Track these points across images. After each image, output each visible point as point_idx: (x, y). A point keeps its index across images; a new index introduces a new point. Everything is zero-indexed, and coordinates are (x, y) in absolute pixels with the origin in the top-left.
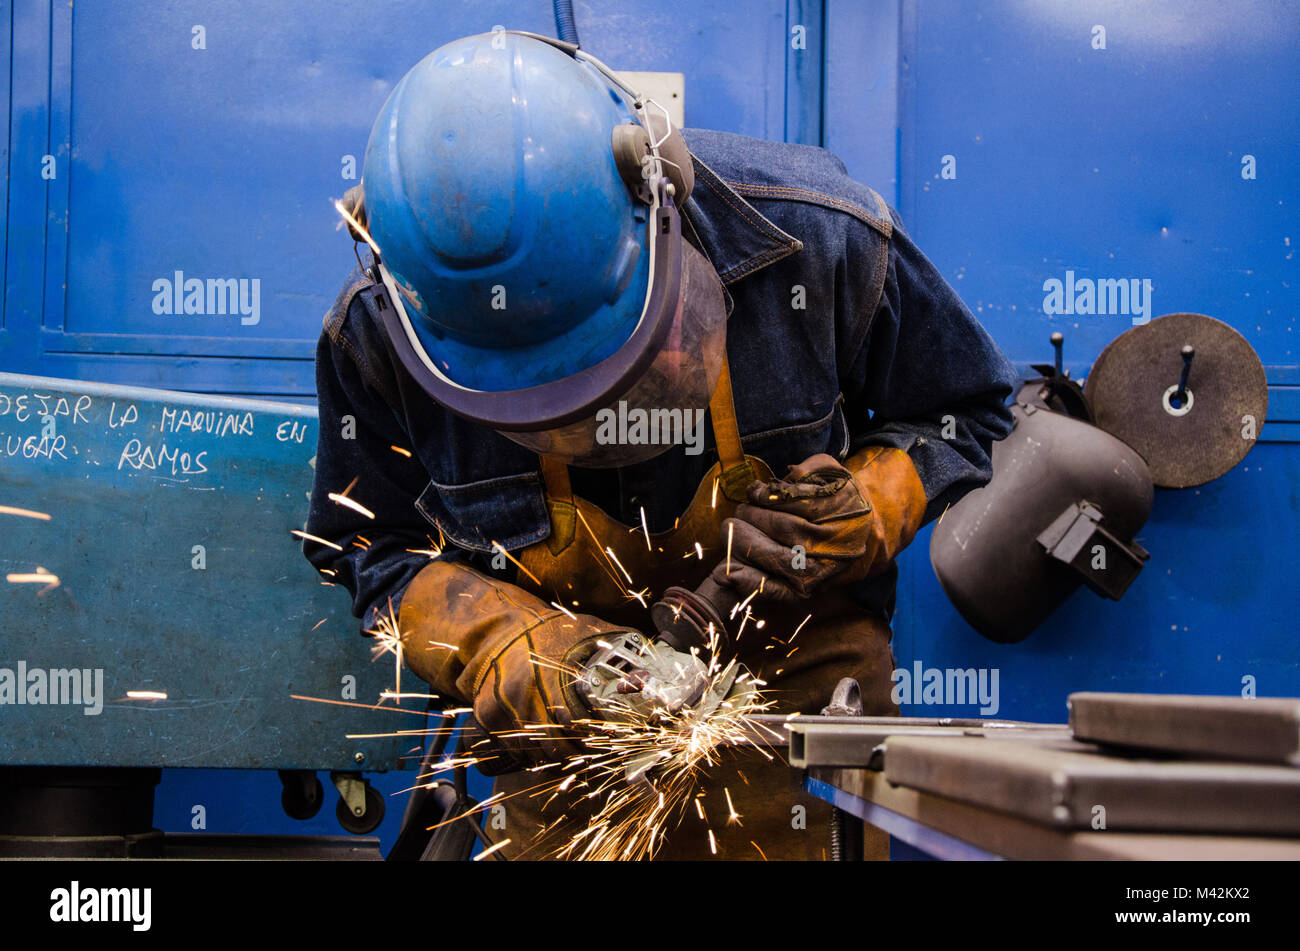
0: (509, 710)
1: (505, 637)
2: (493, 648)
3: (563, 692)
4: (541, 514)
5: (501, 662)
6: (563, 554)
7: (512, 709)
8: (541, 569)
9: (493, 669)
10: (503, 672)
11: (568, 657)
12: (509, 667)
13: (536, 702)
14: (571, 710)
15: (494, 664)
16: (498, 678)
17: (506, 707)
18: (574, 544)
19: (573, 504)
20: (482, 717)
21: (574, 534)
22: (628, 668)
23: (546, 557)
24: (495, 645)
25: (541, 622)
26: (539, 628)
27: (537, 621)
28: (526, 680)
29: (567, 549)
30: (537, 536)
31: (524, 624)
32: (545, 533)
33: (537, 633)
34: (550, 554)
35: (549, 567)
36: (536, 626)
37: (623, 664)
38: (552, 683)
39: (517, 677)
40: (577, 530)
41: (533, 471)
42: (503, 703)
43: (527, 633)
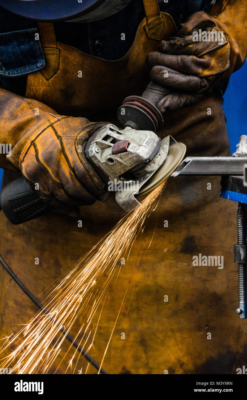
0: (45, 168)
1: (38, 128)
2: (31, 135)
3: (78, 156)
4: (39, 53)
5: (36, 142)
6: (53, 78)
7: (48, 168)
8: (40, 89)
9: (32, 147)
10: (39, 147)
11: (78, 138)
12: (43, 144)
13: (62, 163)
14: (84, 166)
15: (33, 143)
16: (36, 151)
17: (43, 166)
18: (59, 72)
19: (57, 48)
20: (27, 174)
21: (59, 66)
22: (114, 141)
23: (42, 81)
24: (33, 133)
25: (59, 120)
26: (58, 123)
27: (56, 119)
28: (56, 150)
29: (55, 76)
30: (38, 67)
31: (49, 121)
32: (42, 65)
33: (57, 125)
34: (45, 80)
35: (45, 87)
36: (56, 122)
37: (111, 139)
38: (72, 151)
39: (50, 149)
40: (61, 63)
41: (35, 27)
42: (41, 164)
43: (51, 125)
